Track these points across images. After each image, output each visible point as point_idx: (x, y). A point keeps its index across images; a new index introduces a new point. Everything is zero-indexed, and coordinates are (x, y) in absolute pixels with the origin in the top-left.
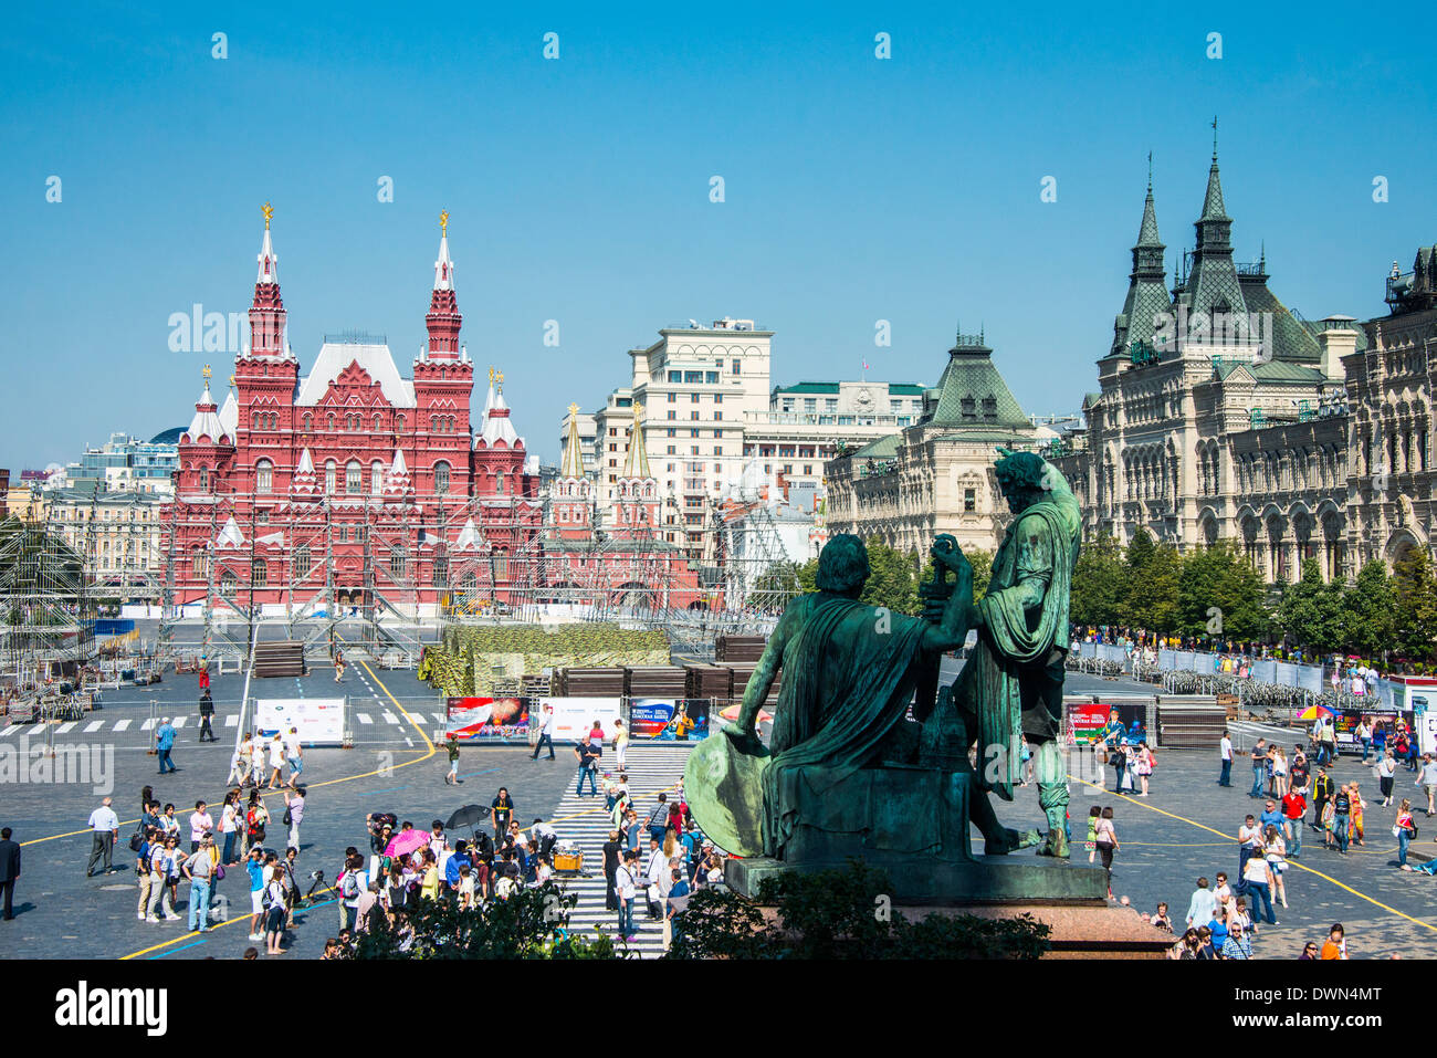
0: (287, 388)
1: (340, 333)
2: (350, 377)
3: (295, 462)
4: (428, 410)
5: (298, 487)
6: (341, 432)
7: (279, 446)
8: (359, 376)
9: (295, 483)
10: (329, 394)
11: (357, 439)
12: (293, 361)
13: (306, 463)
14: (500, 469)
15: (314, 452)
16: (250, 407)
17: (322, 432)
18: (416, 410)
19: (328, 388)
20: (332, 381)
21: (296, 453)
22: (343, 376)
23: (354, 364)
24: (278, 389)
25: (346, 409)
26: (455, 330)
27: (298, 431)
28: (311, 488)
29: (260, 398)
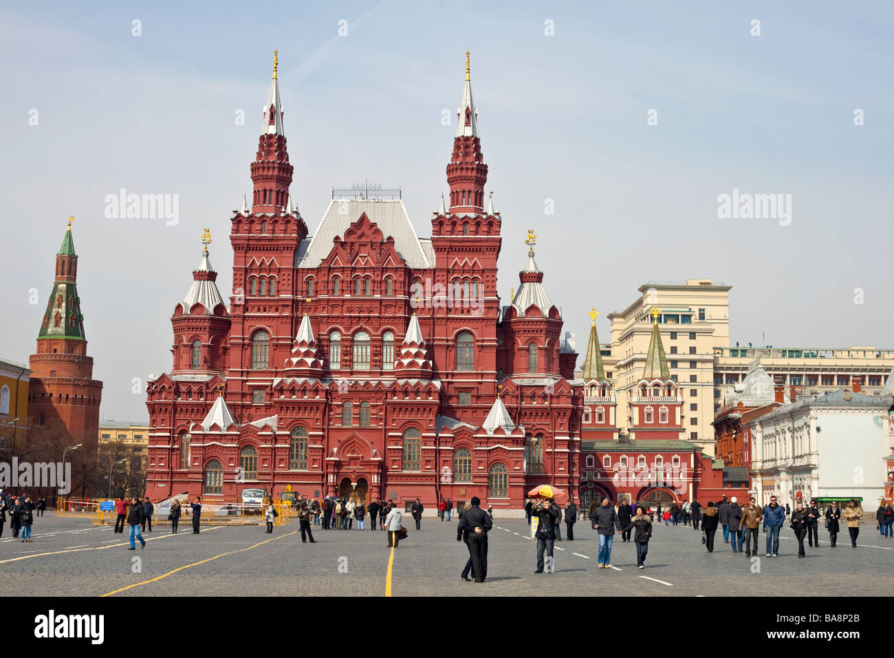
0: (287, 248)
1: (350, 187)
2: (359, 232)
3: (294, 332)
4: (448, 271)
5: (295, 360)
6: (347, 296)
7: (277, 314)
8: (368, 232)
9: (292, 355)
10: (334, 254)
11: (367, 305)
12: (295, 216)
13: (305, 332)
14: (532, 341)
15: (315, 322)
16: (246, 270)
17: (325, 297)
18: (434, 270)
19: (332, 245)
20: (337, 238)
21: (296, 322)
22: (349, 233)
23: (364, 218)
24: (276, 249)
25: (354, 270)
26: (481, 181)
27: (300, 297)
28: (310, 361)
29: (256, 259)
